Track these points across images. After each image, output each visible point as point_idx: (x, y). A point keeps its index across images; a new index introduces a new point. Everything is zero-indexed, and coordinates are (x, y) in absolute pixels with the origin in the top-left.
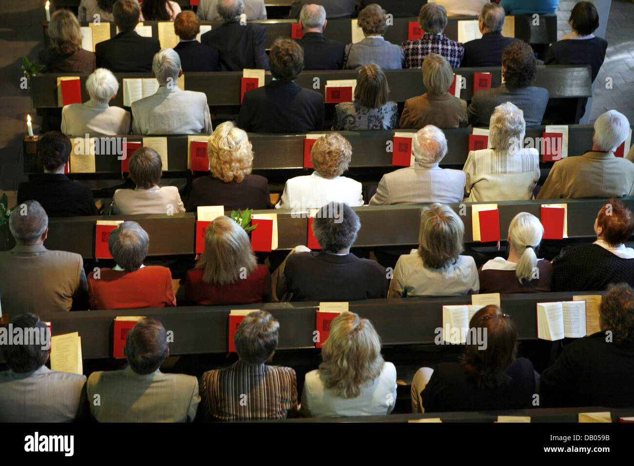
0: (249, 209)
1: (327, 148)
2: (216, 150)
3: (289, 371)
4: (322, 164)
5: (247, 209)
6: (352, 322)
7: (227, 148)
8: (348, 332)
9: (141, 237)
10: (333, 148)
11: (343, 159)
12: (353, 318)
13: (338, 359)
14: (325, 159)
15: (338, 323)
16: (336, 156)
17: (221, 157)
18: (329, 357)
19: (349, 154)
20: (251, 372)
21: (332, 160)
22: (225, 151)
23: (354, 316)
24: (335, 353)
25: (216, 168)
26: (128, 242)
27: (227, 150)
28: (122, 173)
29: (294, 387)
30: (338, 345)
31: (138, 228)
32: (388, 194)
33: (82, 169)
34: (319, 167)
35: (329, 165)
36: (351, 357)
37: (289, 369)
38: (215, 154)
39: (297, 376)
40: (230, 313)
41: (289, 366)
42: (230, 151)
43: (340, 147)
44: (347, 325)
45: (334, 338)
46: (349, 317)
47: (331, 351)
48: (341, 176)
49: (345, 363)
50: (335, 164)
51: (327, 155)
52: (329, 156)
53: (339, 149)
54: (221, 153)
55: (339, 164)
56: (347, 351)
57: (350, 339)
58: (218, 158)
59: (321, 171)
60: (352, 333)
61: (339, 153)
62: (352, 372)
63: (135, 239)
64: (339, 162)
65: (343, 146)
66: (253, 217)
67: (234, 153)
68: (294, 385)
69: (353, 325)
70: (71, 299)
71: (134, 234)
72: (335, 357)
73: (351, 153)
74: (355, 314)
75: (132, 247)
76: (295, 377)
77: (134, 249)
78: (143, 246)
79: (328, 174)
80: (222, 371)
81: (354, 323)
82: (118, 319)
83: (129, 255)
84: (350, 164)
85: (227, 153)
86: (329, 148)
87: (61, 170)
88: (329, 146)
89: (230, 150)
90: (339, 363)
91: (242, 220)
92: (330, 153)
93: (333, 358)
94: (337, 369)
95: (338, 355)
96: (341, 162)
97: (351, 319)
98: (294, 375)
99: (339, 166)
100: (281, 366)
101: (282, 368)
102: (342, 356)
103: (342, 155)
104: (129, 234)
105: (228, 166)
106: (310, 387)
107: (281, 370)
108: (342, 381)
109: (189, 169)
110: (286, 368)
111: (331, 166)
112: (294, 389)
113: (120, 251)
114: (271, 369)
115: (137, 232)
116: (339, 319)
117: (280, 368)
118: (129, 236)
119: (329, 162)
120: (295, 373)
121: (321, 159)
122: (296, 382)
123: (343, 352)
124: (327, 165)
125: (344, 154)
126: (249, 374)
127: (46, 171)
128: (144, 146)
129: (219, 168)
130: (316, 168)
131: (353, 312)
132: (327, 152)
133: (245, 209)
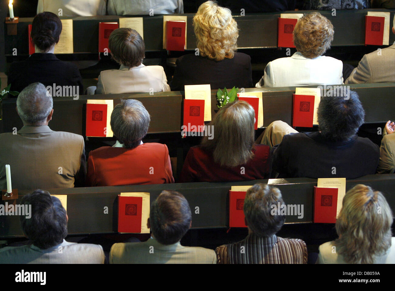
0: (236, 88)
1: (310, 28)
2: (207, 29)
3: (299, 242)
4: (307, 44)
5: (234, 87)
6: (366, 194)
7: (218, 26)
8: (364, 203)
9: (143, 116)
10: (317, 28)
11: (327, 38)
12: (366, 190)
13: (354, 230)
14: (309, 39)
15: (352, 195)
16: (320, 36)
17: (213, 36)
18: (344, 229)
19: (332, 33)
20: (265, 244)
21: (317, 40)
22: (217, 29)
23: (367, 189)
24: (351, 224)
25: (206, 47)
26: (130, 118)
27: (219, 28)
28: (100, 53)
29: (305, 257)
30: (354, 216)
31: (141, 107)
32: (369, 74)
33: (60, 51)
34: (304, 47)
35: (314, 45)
36: (367, 227)
37: (299, 240)
38: (206, 33)
39: (307, 247)
40: (231, 189)
41: (299, 238)
42: (221, 30)
43: (324, 26)
44: (362, 197)
45: (349, 210)
46: (362, 190)
47: (347, 223)
48: (322, 55)
49: (361, 234)
50: (320, 44)
51: (311, 35)
52: (314, 36)
53: (324, 28)
54: (213, 32)
55: (324, 43)
56: (363, 222)
57: (365, 210)
58: (209, 36)
59: (305, 51)
60: (367, 204)
61: (323, 31)
62: (368, 243)
63: (137, 116)
64: (323, 41)
65: (326, 25)
66: (238, 95)
67: (225, 31)
68: (305, 256)
69: (368, 197)
70: (73, 179)
71: (137, 111)
72: (351, 228)
73: (333, 32)
74: (368, 187)
75: (133, 123)
76: (306, 248)
77: (135, 125)
78: (143, 124)
79: (310, 54)
80: (235, 245)
81: (368, 195)
82: (123, 195)
83: (130, 131)
84: (332, 43)
85: (219, 32)
86: (313, 28)
87: (52, 50)
88: (312, 26)
89: (222, 28)
90: (355, 233)
91: (229, 98)
92: (314, 33)
93: (349, 229)
94: (353, 241)
95: (353, 226)
96: (325, 41)
97: (364, 192)
98: (305, 246)
99: (323, 45)
100: (291, 238)
101: (293, 240)
102: (357, 227)
103: (326, 34)
104: (132, 111)
105: (220, 44)
106: (324, 259)
107: (292, 241)
108: (358, 252)
109: (165, 50)
110: (297, 239)
111: (316, 46)
112: (305, 259)
113: (122, 126)
114: (282, 240)
115: (140, 110)
116: (352, 192)
117: (290, 239)
118: (132, 113)
119: (314, 42)
120: (305, 244)
121: (305, 40)
122: (307, 253)
123: (359, 223)
124: (312, 45)
125: (328, 33)
126: (263, 246)
127: (37, 51)
128: (121, 27)
129: (210, 47)
130: (300, 47)
131: (366, 185)
132: (311, 31)
133: (232, 88)
